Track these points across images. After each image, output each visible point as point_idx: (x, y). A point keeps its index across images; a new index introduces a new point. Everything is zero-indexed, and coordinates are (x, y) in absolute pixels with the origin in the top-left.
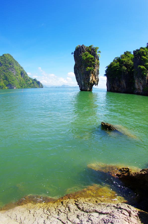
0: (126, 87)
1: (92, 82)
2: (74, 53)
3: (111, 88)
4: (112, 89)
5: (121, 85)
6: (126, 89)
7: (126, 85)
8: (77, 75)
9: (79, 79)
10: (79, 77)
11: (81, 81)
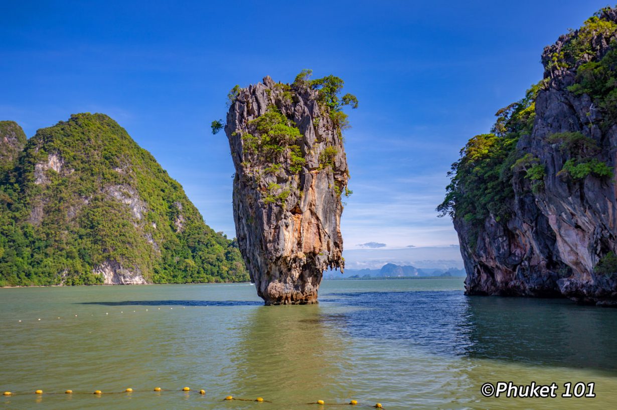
0: (543, 263)
1: (301, 255)
2: (224, 122)
3: (479, 272)
4: (484, 276)
5: (518, 251)
6: (544, 271)
7: (541, 252)
8: (241, 225)
9: (248, 242)
10: (247, 237)
11: (254, 255)
